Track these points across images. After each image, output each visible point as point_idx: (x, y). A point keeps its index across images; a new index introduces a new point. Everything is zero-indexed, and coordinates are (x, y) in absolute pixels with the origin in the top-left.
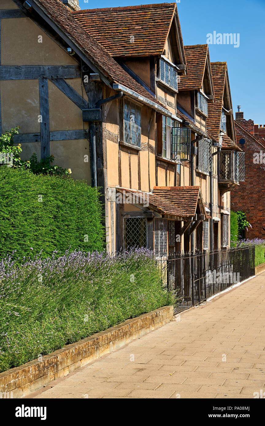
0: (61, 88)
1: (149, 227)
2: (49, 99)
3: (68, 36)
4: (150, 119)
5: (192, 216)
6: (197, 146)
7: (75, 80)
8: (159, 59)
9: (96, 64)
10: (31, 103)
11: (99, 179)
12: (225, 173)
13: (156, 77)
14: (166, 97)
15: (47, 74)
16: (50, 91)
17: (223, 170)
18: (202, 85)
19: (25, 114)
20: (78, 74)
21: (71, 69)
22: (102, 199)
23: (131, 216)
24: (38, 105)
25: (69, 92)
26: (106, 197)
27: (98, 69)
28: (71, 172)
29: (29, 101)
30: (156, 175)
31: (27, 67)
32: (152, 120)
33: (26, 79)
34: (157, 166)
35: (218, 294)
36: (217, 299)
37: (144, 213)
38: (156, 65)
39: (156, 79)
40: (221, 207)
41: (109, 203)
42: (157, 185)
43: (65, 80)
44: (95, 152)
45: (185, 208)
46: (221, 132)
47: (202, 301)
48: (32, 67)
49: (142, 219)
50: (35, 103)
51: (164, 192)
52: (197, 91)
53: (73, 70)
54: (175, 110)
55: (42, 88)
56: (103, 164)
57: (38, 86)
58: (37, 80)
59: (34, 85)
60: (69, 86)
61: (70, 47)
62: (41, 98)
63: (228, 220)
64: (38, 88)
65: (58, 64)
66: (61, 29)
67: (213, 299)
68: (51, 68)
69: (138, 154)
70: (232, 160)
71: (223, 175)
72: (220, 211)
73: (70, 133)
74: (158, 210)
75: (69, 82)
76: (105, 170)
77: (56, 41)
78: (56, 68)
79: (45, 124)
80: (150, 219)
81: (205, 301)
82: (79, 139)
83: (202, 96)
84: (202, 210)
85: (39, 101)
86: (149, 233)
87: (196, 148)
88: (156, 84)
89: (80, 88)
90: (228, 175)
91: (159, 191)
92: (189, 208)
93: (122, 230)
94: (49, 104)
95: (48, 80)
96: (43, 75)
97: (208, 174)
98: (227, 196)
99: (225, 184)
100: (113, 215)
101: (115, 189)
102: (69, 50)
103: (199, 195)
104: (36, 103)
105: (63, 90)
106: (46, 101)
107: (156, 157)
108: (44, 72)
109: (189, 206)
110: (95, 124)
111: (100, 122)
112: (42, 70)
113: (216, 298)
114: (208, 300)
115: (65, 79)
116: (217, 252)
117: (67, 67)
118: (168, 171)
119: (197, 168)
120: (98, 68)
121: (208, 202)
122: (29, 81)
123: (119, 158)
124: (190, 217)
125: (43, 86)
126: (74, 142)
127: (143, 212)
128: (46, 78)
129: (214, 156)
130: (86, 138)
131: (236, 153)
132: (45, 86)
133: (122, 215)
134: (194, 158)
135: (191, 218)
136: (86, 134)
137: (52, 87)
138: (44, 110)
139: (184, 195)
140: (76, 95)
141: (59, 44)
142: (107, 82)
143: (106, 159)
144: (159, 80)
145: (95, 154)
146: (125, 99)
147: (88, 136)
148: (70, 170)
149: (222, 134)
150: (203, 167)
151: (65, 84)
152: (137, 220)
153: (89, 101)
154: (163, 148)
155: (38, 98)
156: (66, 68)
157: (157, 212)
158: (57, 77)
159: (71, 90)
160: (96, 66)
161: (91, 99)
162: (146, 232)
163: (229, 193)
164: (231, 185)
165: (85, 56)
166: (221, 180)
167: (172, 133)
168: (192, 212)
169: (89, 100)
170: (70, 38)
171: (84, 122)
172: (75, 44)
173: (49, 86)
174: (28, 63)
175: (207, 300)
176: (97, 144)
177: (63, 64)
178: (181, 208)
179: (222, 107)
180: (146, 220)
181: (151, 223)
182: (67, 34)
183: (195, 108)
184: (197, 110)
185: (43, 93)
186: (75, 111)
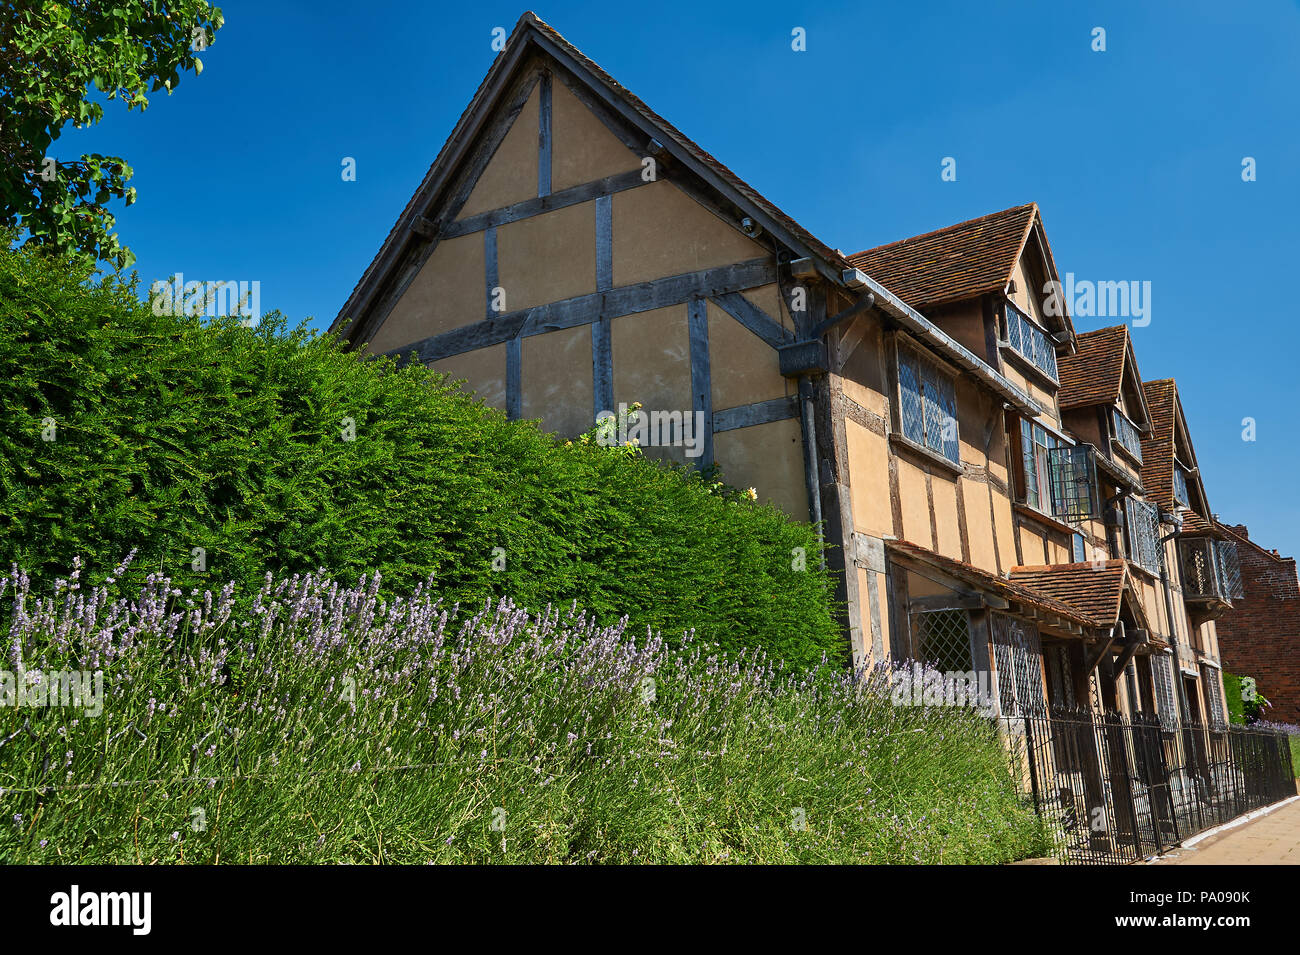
0: (733, 312)
1: (976, 633)
2: (710, 342)
3: (740, 190)
4: (990, 420)
5: (1112, 625)
6: (1123, 508)
7: (764, 291)
8: (1004, 304)
9: (804, 238)
10: (672, 357)
11: (827, 509)
12: (1197, 583)
13: (998, 340)
14: (1029, 389)
15: (705, 288)
16: (711, 324)
17: (1193, 577)
18: (1119, 392)
19: (661, 381)
20: (770, 275)
21: (754, 267)
22: (836, 560)
23: (927, 607)
24: (688, 358)
25: (754, 318)
26: (849, 557)
27: (808, 248)
28: (755, 497)
29: (669, 352)
30: (1016, 545)
31: (663, 282)
32: (994, 423)
33: (662, 305)
34: (1017, 525)
35: (1214, 831)
36: (1212, 844)
37: (960, 598)
38: (997, 316)
39: (999, 343)
40: (1198, 650)
41: (861, 574)
42: (1020, 563)
43: (744, 295)
44: (814, 444)
45: (1091, 608)
46: (1177, 505)
47: (1168, 847)
48: (673, 279)
49: (955, 616)
50: (680, 353)
51: (1036, 577)
52: (1110, 406)
53: (758, 269)
54: (1058, 422)
55: (694, 320)
56: (835, 472)
57: (686, 318)
58: (684, 306)
59: (679, 317)
60: (751, 306)
61: (746, 215)
62: (694, 341)
63: (1217, 678)
64: (686, 323)
65: (727, 262)
66: (726, 179)
67: (1200, 843)
68: (713, 273)
69: (955, 482)
70: (1210, 555)
71: (1193, 586)
72: (1197, 658)
73: (757, 409)
74: (995, 587)
75: (751, 296)
76: (841, 488)
77: (720, 215)
78: (722, 272)
79: (703, 396)
80: (977, 614)
81: (1179, 846)
82: (777, 420)
83: (1123, 421)
84: (1140, 620)
85: (688, 347)
86: (976, 650)
87: (1119, 511)
88: (999, 354)
89: (775, 305)
90: (1205, 585)
91: (1025, 576)
92: (1100, 607)
93: (907, 646)
94: (710, 352)
95: (706, 300)
96: (696, 290)
97: (1158, 576)
98: (1208, 629)
99: (1200, 603)
100: (876, 605)
101: (882, 543)
102: (747, 222)
103: (1124, 578)
104: (683, 354)
105: (739, 316)
106: (704, 345)
107: (1013, 505)
108: (697, 284)
109: (1102, 602)
110: (809, 378)
111: (823, 374)
112: (693, 281)
113: (1209, 840)
114: (1186, 845)
115: (744, 291)
116: (1199, 727)
117: (747, 264)
118: (1051, 544)
119: (1129, 557)
120: (808, 245)
121: (1166, 633)
122: (668, 310)
123: (891, 472)
124: (1106, 628)
125: (696, 316)
126: (766, 428)
127: (957, 596)
128: (702, 298)
129: (1168, 542)
130: (791, 416)
131: (1215, 544)
132: (701, 313)
133: (905, 607)
134: (1119, 536)
135: (1109, 630)
136: (792, 406)
137: (717, 316)
138: (699, 365)
139: (1086, 580)
140: (768, 322)
141: (727, 219)
142: (830, 275)
143: (846, 464)
144: (1008, 344)
145: (815, 449)
146: (899, 342)
147: (796, 411)
148: (753, 492)
149: (1181, 508)
150: (1142, 557)
151: (744, 303)
152: (944, 617)
153: (797, 331)
154: (1030, 487)
155: (687, 342)
156: (744, 267)
157: (993, 592)
158: (726, 289)
159: (757, 313)
160: (804, 241)
161: (802, 325)
162: (968, 647)
163: (1212, 623)
164: (1214, 606)
165: (777, 225)
166: (1189, 596)
167: (1049, 461)
168: (1109, 615)
169: (798, 328)
170: (744, 192)
171: (788, 380)
172: (757, 203)
173: (709, 313)
174: (665, 273)
175: (1183, 845)
176: (818, 426)
177: (736, 261)
178: (1080, 609)
179: (1174, 455)
180: (968, 616)
181: (981, 624)
182: (737, 187)
183: (1110, 439)
184: (1115, 444)
185: (696, 330)
186: (764, 358)
